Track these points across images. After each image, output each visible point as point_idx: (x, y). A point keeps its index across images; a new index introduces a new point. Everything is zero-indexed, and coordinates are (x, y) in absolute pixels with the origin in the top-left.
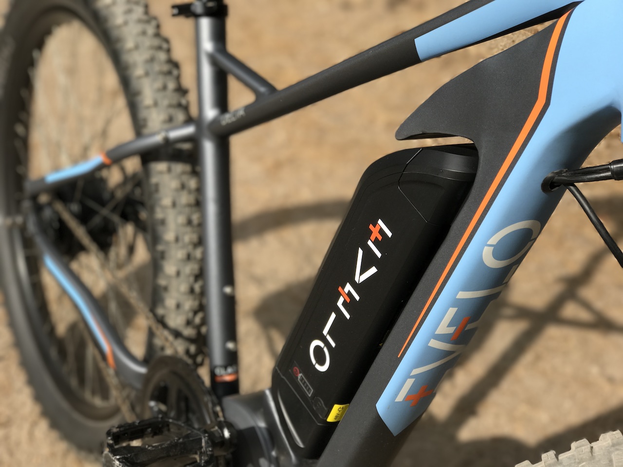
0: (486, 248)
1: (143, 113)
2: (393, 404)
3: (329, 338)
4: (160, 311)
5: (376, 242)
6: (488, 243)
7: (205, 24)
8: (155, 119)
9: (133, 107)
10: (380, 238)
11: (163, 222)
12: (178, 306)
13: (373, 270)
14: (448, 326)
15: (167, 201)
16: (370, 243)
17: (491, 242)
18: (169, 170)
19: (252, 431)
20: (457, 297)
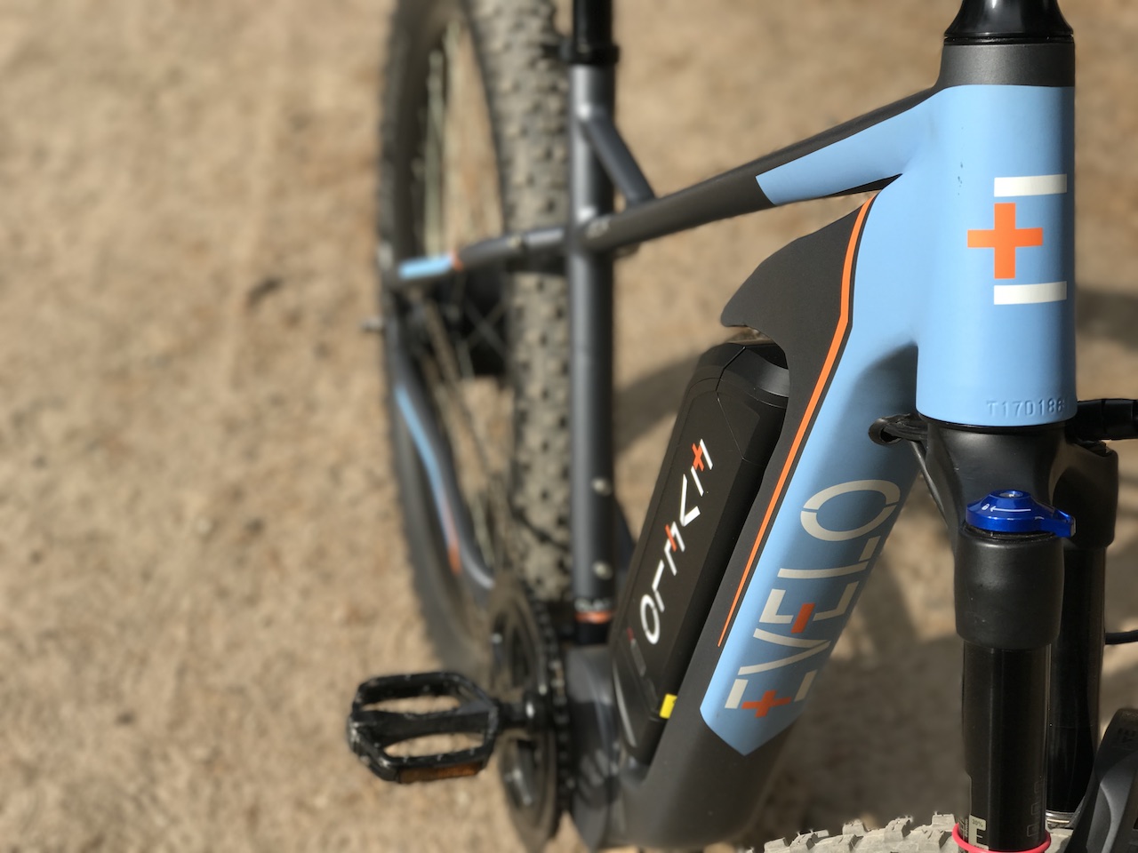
0: (803, 512)
1: (513, 197)
2: (722, 711)
3: (658, 596)
4: (520, 500)
5: (698, 471)
6: (805, 507)
7: (581, 77)
8: (529, 206)
9: (503, 184)
10: (702, 467)
11: (526, 366)
12: (545, 496)
13: (695, 512)
14: (777, 614)
15: (532, 335)
16: (693, 471)
17: (809, 504)
18: (540, 287)
19: (590, 707)
20: (779, 576)
